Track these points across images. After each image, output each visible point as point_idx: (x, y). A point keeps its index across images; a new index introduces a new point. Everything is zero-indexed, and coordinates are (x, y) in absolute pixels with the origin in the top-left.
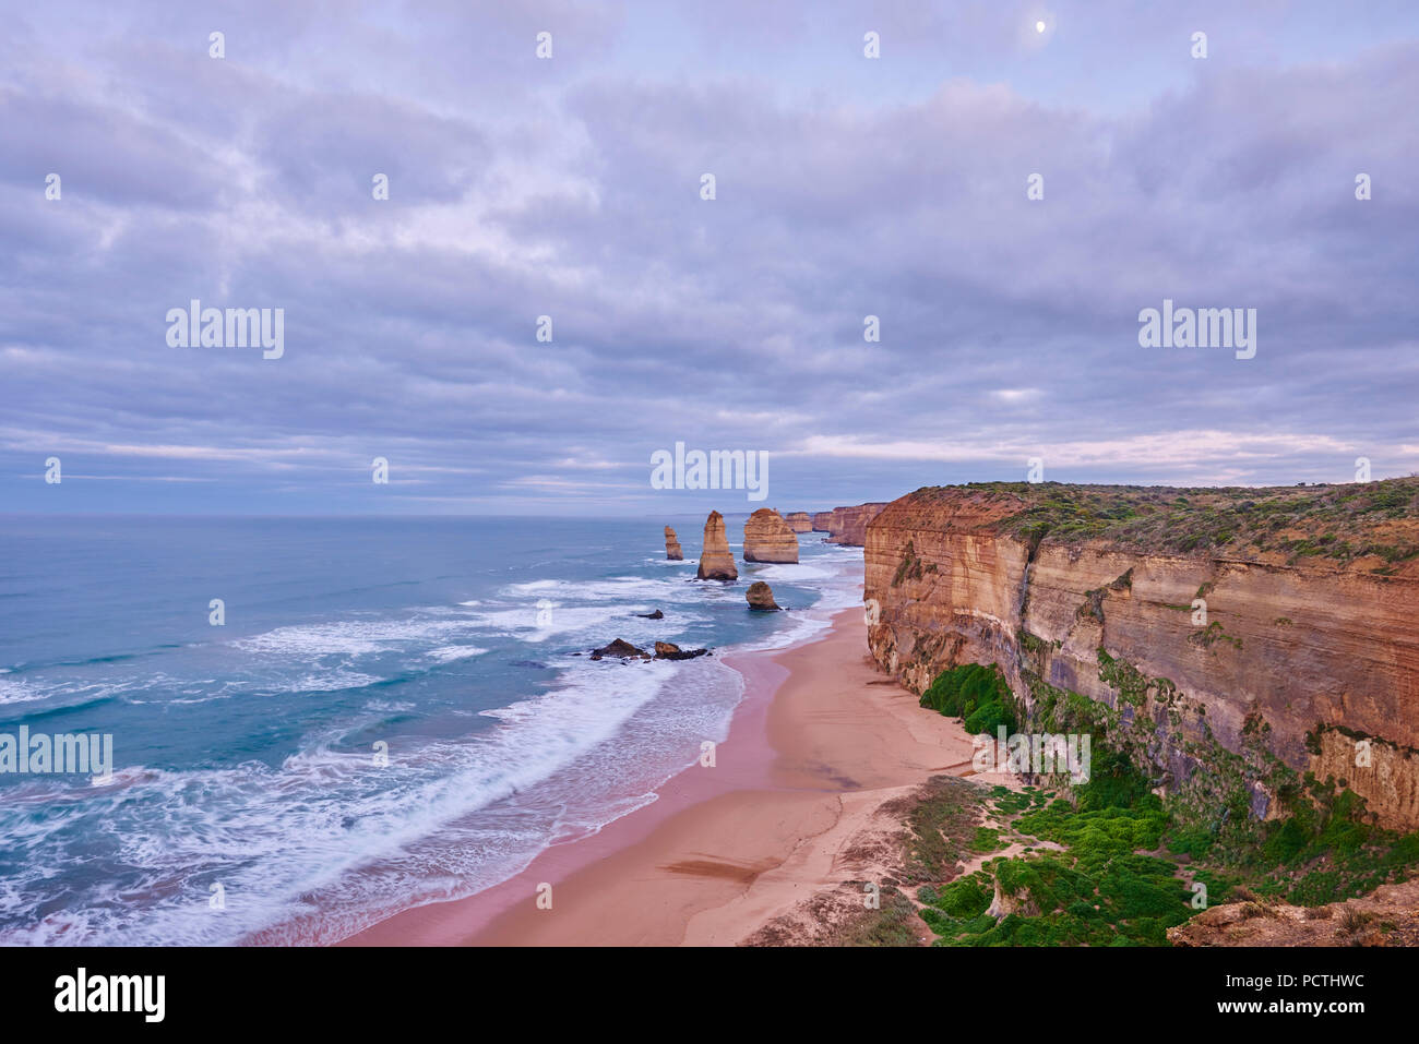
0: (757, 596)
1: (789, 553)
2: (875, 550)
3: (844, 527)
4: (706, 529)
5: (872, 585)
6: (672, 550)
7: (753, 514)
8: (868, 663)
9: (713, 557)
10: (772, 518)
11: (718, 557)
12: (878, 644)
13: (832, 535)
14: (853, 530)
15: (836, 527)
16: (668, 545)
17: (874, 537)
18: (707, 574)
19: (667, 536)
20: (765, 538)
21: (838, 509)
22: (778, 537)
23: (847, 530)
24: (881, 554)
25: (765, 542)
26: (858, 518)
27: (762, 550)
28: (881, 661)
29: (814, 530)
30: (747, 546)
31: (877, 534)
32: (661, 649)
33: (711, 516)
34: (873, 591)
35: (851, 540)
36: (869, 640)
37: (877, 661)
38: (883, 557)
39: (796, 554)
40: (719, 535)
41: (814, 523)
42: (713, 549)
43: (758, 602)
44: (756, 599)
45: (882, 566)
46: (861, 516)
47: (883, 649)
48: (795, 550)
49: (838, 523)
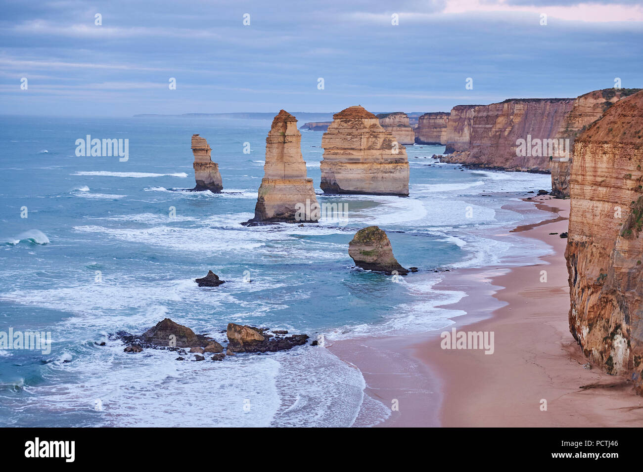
0: (368, 249)
1: (395, 180)
2: (589, 178)
3: (472, 138)
4: (269, 141)
5: (582, 233)
6: (204, 174)
7: (336, 116)
8: (572, 356)
9: (280, 185)
10: (368, 122)
11: (289, 185)
12: (591, 326)
13: (450, 149)
14: (486, 142)
15: (456, 137)
16: (198, 165)
17: (588, 157)
18: (270, 213)
19: (195, 150)
20: (356, 155)
21: (460, 109)
22: (376, 153)
23: (477, 142)
24: (600, 184)
25: (355, 162)
26: (495, 123)
27: (349, 175)
28: (596, 353)
29: (418, 141)
30: (326, 167)
31: (594, 153)
32: (237, 336)
33: (277, 120)
34: (583, 244)
35: (484, 159)
36: (572, 320)
37: (588, 353)
38: (602, 190)
39: (405, 182)
40: (290, 149)
41: (417, 130)
42: (282, 173)
43: (369, 259)
44: (366, 253)
45: (600, 205)
46: (500, 119)
47: (599, 334)
48: (404, 174)
49: (459, 130)
